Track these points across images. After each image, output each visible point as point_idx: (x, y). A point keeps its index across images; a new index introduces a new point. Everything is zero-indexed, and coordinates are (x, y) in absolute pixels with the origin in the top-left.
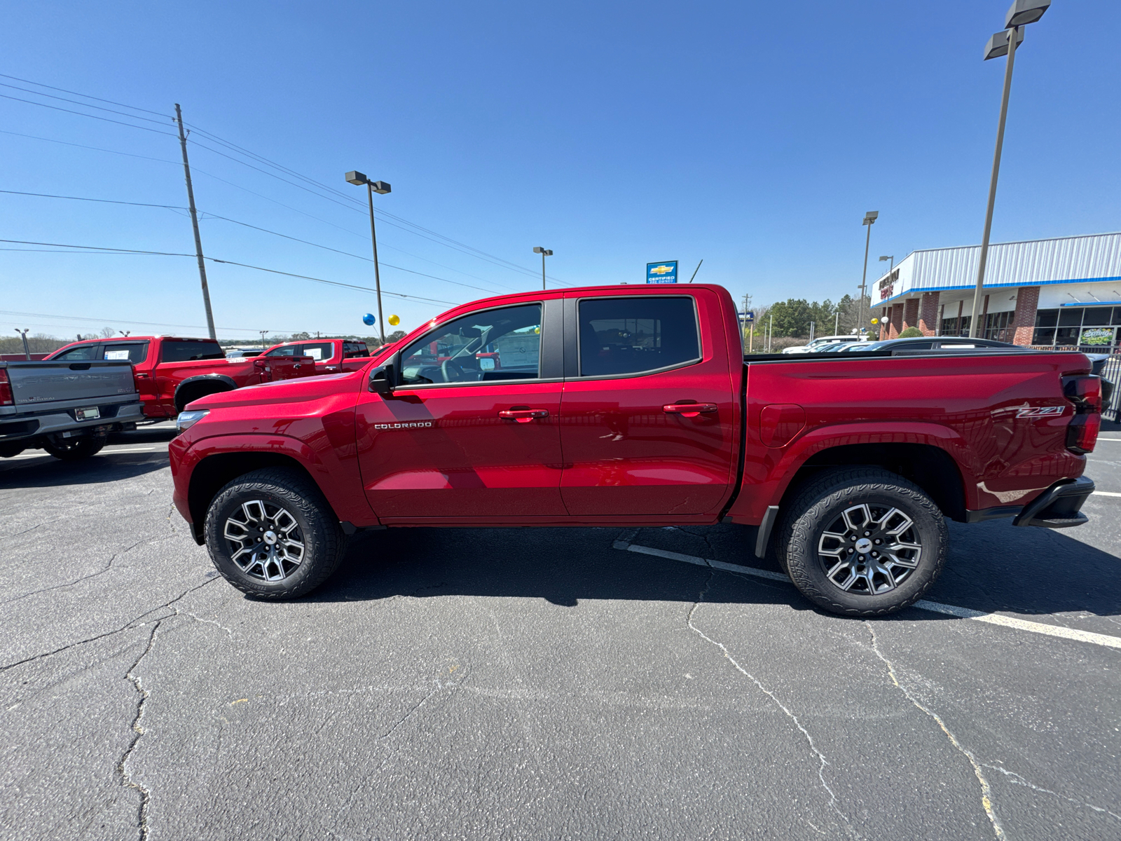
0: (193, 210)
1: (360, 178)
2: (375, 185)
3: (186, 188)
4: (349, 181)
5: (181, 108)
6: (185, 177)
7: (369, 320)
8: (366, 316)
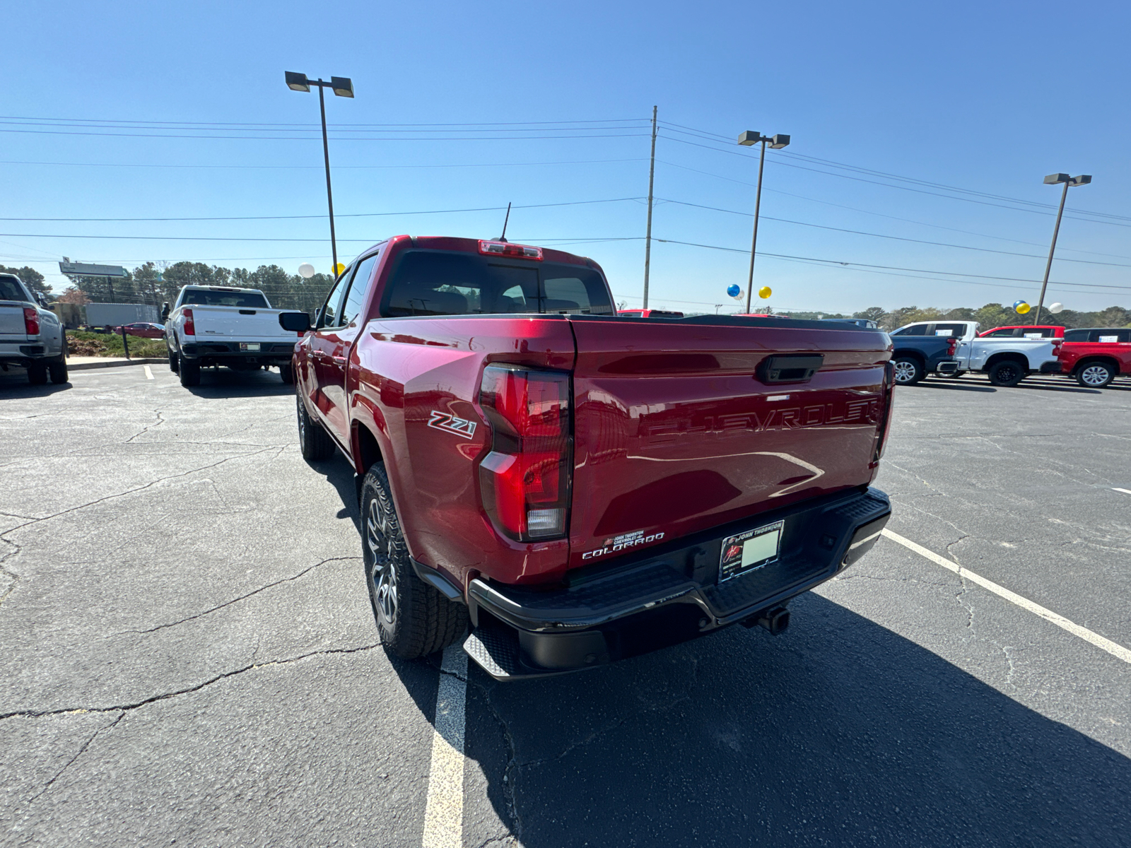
0: (651, 198)
1: (753, 137)
2: (771, 140)
3: (649, 179)
4: (741, 144)
5: (657, 109)
6: (650, 170)
7: (734, 291)
8: (731, 286)
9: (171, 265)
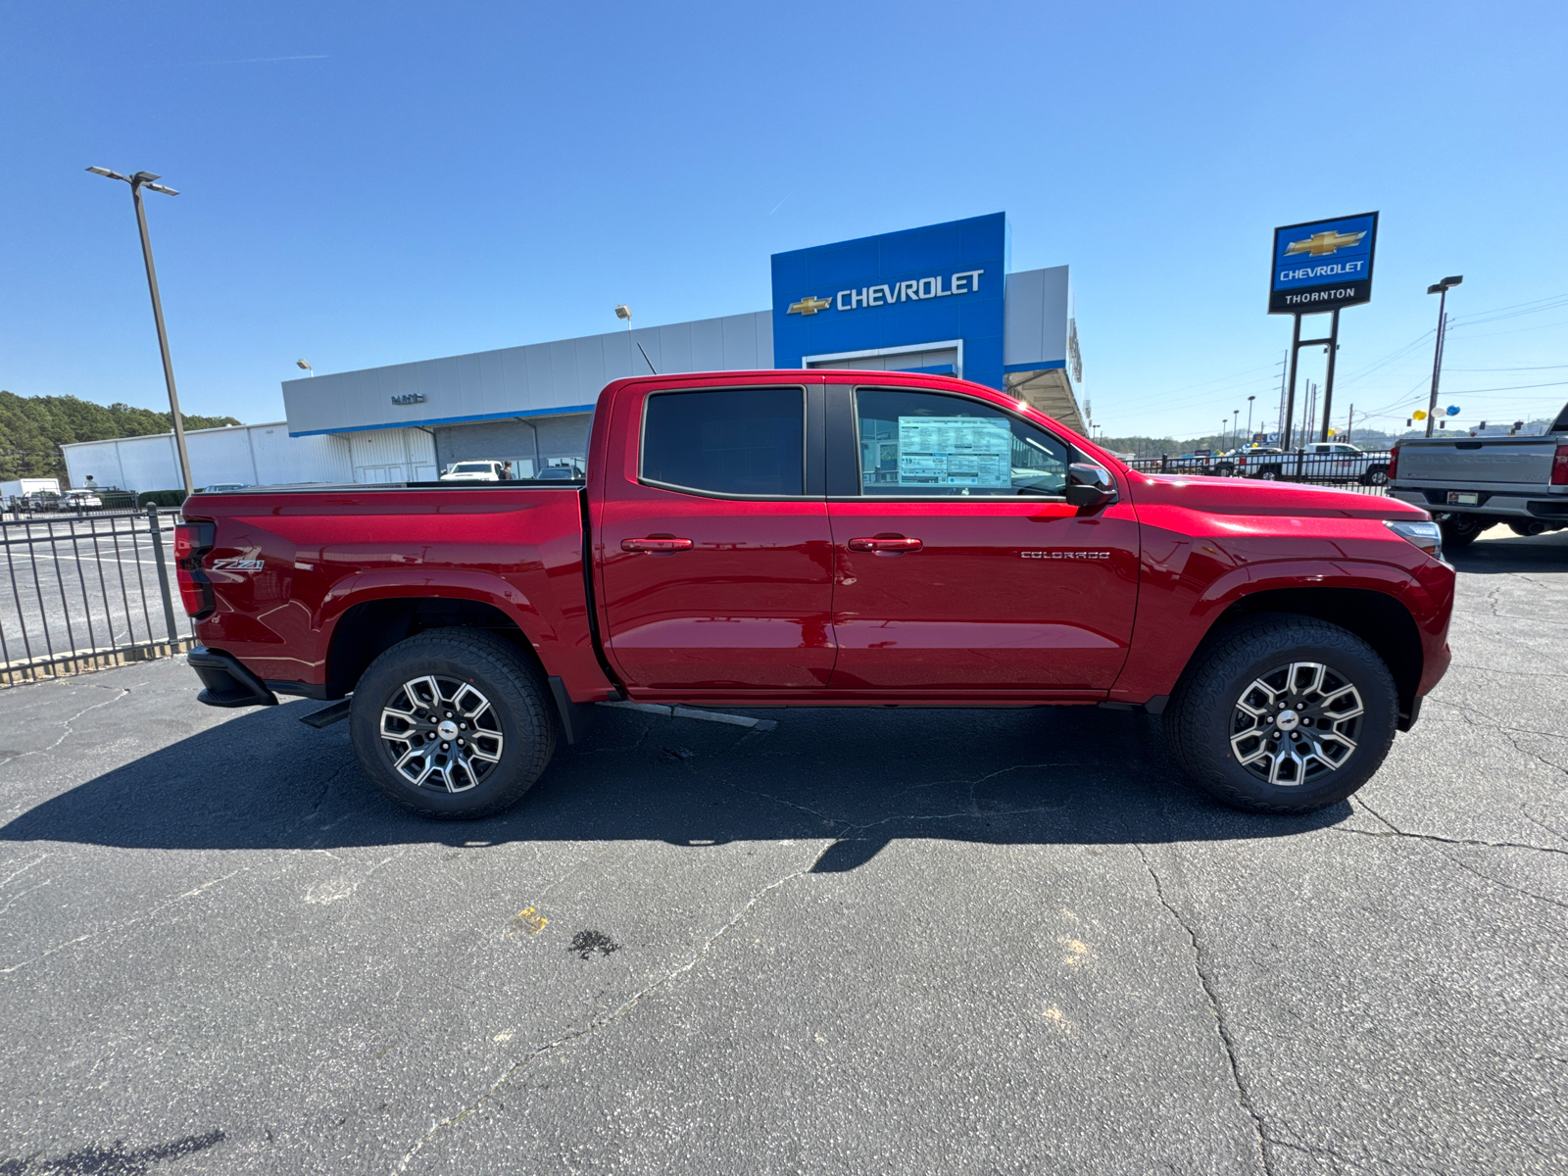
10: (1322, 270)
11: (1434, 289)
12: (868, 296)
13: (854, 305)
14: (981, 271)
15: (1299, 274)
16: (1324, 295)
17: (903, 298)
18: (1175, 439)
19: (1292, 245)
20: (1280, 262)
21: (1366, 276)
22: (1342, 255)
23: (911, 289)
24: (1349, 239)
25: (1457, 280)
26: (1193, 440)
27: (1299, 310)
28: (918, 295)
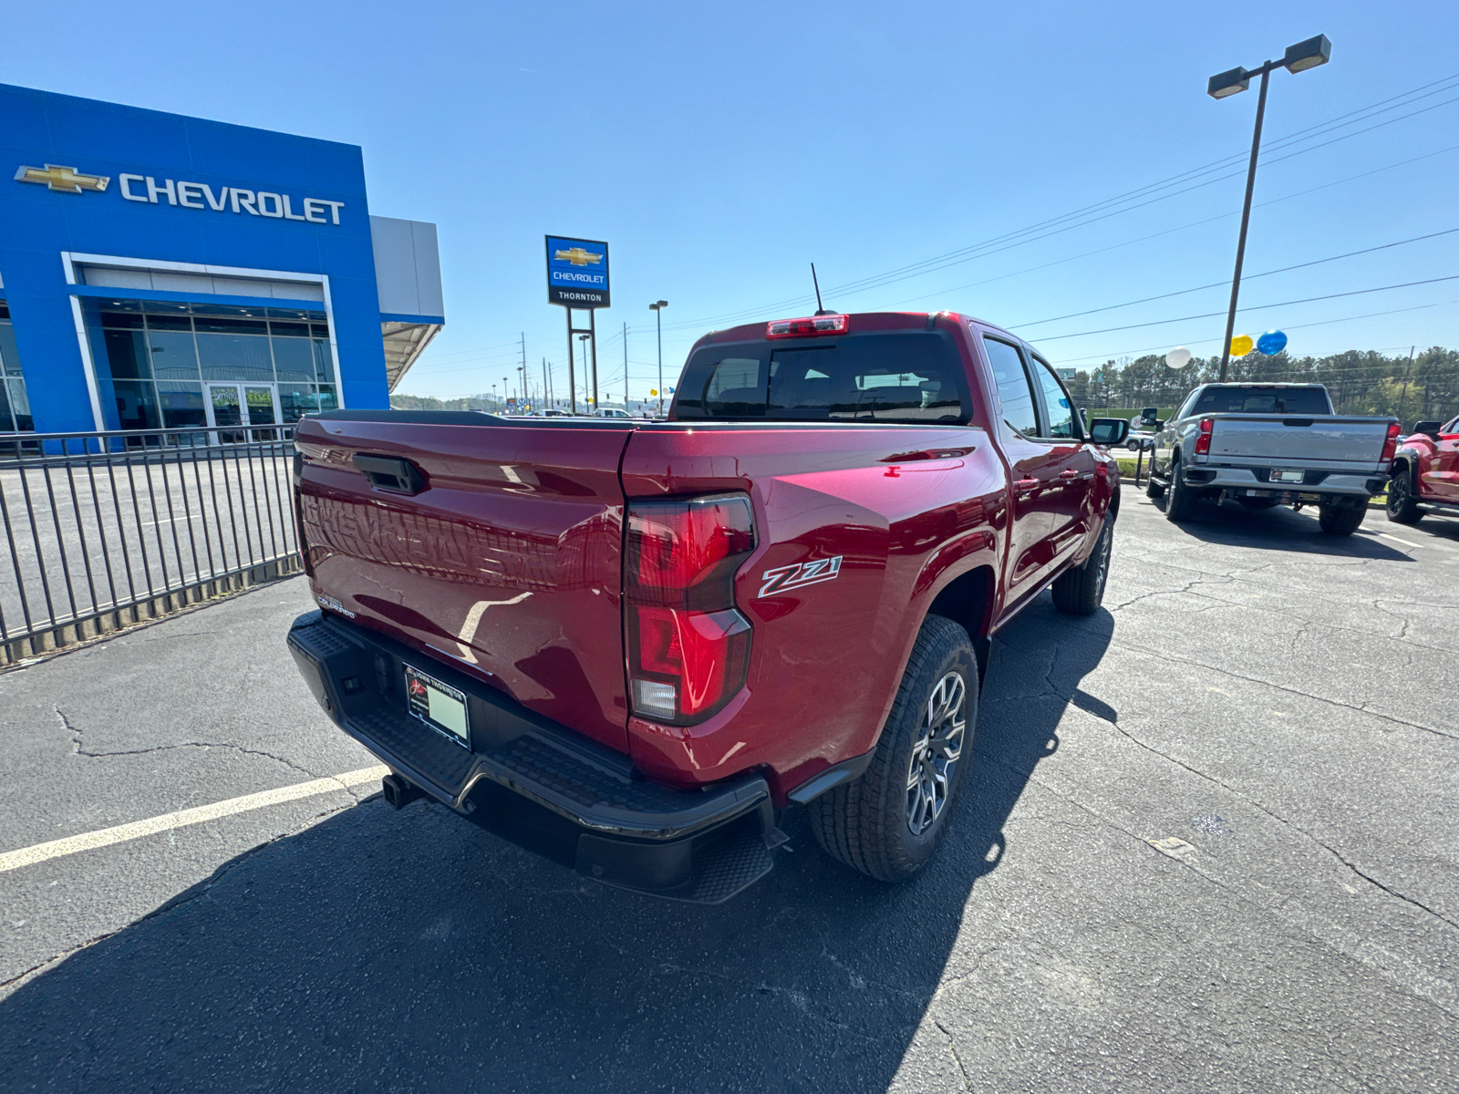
9: (1131, 362)
10: (580, 277)
11: (653, 307)
12: (178, 192)
13: (154, 199)
14: (342, 205)
15: (566, 276)
16: (583, 297)
17: (236, 209)
18: (438, 398)
19: (558, 252)
20: (552, 265)
21: (605, 288)
22: (590, 269)
23: (250, 201)
24: (595, 258)
25: (664, 304)
26: (454, 401)
27: (570, 304)
28: (257, 210)
